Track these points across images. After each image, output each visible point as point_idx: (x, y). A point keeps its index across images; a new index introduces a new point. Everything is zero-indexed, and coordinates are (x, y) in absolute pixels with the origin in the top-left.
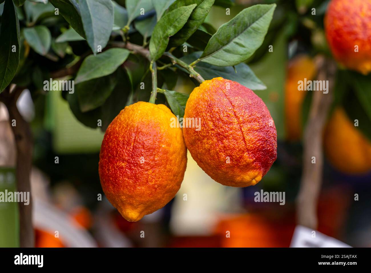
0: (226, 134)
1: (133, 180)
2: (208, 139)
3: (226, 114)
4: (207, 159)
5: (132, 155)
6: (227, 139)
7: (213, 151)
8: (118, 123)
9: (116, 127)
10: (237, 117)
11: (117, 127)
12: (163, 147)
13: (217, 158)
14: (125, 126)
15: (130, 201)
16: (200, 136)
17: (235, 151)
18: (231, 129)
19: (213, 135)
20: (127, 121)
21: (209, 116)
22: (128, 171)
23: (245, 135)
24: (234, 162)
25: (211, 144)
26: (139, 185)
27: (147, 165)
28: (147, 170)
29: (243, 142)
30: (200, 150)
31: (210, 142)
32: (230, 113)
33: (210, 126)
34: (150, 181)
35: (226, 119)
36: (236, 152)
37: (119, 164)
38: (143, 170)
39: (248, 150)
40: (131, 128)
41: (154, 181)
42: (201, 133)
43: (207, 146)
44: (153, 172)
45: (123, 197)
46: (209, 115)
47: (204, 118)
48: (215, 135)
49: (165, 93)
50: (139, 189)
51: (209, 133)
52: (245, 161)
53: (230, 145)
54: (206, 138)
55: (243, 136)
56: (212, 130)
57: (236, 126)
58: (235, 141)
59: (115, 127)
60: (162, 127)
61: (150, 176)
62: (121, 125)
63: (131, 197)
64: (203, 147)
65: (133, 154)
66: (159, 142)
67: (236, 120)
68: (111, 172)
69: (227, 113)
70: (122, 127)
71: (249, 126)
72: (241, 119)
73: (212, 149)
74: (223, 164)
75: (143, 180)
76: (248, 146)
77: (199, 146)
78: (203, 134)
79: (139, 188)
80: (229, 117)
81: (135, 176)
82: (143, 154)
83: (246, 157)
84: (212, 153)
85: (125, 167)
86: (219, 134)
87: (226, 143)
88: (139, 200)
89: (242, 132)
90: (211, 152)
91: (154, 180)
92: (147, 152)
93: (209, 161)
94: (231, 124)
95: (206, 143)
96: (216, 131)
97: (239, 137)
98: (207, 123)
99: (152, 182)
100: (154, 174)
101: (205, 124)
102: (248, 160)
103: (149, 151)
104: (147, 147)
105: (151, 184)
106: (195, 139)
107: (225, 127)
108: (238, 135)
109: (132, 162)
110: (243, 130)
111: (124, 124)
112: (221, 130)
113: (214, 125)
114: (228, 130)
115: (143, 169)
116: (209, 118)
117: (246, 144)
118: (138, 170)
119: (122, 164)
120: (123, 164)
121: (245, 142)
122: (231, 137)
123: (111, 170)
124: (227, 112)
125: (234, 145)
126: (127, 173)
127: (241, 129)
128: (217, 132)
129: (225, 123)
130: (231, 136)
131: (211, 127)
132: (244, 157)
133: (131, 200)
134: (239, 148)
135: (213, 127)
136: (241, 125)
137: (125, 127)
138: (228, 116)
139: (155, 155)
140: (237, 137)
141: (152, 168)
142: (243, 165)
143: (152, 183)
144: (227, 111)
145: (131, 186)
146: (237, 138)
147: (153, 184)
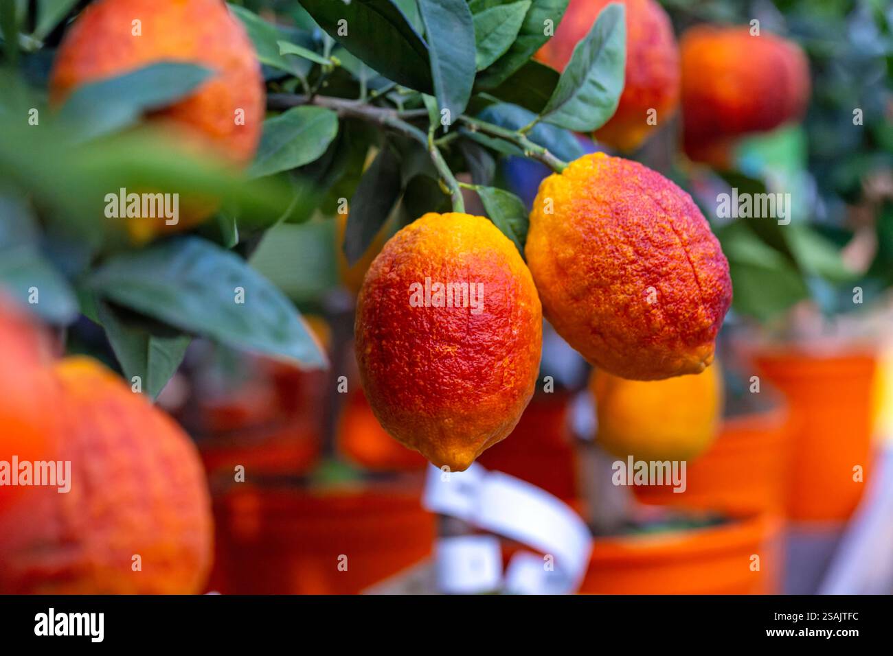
0: (664, 269)
1: (474, 382)
2: (623, 283)
3: (656, 229)
4: (618, 326)
5: (468, 327)
6: (666, 280)
7: (636, 308)
8: (418, 261)
9: (415, 269)
10: (676, 232)
11: (417, 269)
12: (522, 307)
13: (644, 321)
14: (436, 266)
15: (463, 429)
16: (603, 277)
17: (683, 304)
18: (672, 258)
19: (635, 273)
20: (440, 255)
21: (621, 233)
22: (463, 362)
23: (697, 270)
24: (678, 327)
25: (633, 294)
26: (487, 392)
27: (500, 347)
28: (501, 359)
29: (695, 284)
30: (603, 309)
31: (630, 288)
32: (663, 224)
33: (628, 254)
34: (506, 382)
35: (658, 238)
36: (685, 306)
37: (441, 350)
38: (493, 358)
39: (704, 301)
40: (454, 269)
41: (513, 382)
42: (606, 271)
43: (621, 297)
44: (511, 362)
45: (449, 421)
46: (622, 231)
47: (610, 239)
48: (640, 274)
49: (480, 193)
50: (486, 401)
51: (625, 269)
52: (699, 324)
53: (672, 292)
54: (619, 282)
55: (694, 271)
56: (633, 262)
57: (679, 251)
58: (681, 283)
59: (413, 271)
60: (510, 264)
61: (505, 370)
62: (427, 265)
63: (468, 419)
64: (610, 302)
65: (470, 324)
66: (516, 296)
67: (677, 240)
68: (419, 369)
69: (660, 224)
70: (430, 268)
71: (701, 250)
72: (685, 237)
73: (635, 303)
74: (656, 334)
75: (493, 379)
76: (703, 293)
77: (599, 300)
78: (612, 272)
79: (486, 398)
80: (663, 233)
81: (479, 374)
82: (491, 323)
83: (703, 315)
84: (635, 312)
85: (455, 356)
86: (647, 270)
87: (667, 289)
88: (484, 424)
89: (691, 263)
90: (633, 309)
91: (512, 379)
92: (497, 318)
93: (625, 329)
94: (671, 248)
95: (619, 293)
96: (642, 265)
97: (688, 274)
98: (619, 248)
99: (508, 382)
100: (512, 366)
101: (614, 250)
102: (706, 321)
103: (501, 317)
104: (497, 309)
105: (508, 387)
106: (590, 285)
107: (660, 255)
108: (686, 270)
109: (471, 342)
110: (692, 259)
111: (433, 263)
112: (652, 260)
113: (636, 252)
114: (666, 260)
115: (495, 356)
116: (622, 239)
117: (700, 287)
118: (484, 358)
119: (447, 349)
120: (450, 349)
121: (698, 283)
122: (673, 275)
123: (420, 364)
124: (658, 223)
125: (681, 291)
126: (461, 368)
127: (689, 258)
128: (644, 266)
129: (658, 247)
130: (675, 274)
131: (630, 256)
132: (699, 316)
133: (465, 427)
134: (691, 297)
135: (633, 257)
136: (688, 249)
137: (437, 268)
138: (662, 230)
139: (511, 324)
140: (685, 274)
141: (509, 352)
142: (693, 334)
143: (510, 386)
144: (658, 220)
145: (469, 396)
146: (685, 276)
147: (511, 388)
